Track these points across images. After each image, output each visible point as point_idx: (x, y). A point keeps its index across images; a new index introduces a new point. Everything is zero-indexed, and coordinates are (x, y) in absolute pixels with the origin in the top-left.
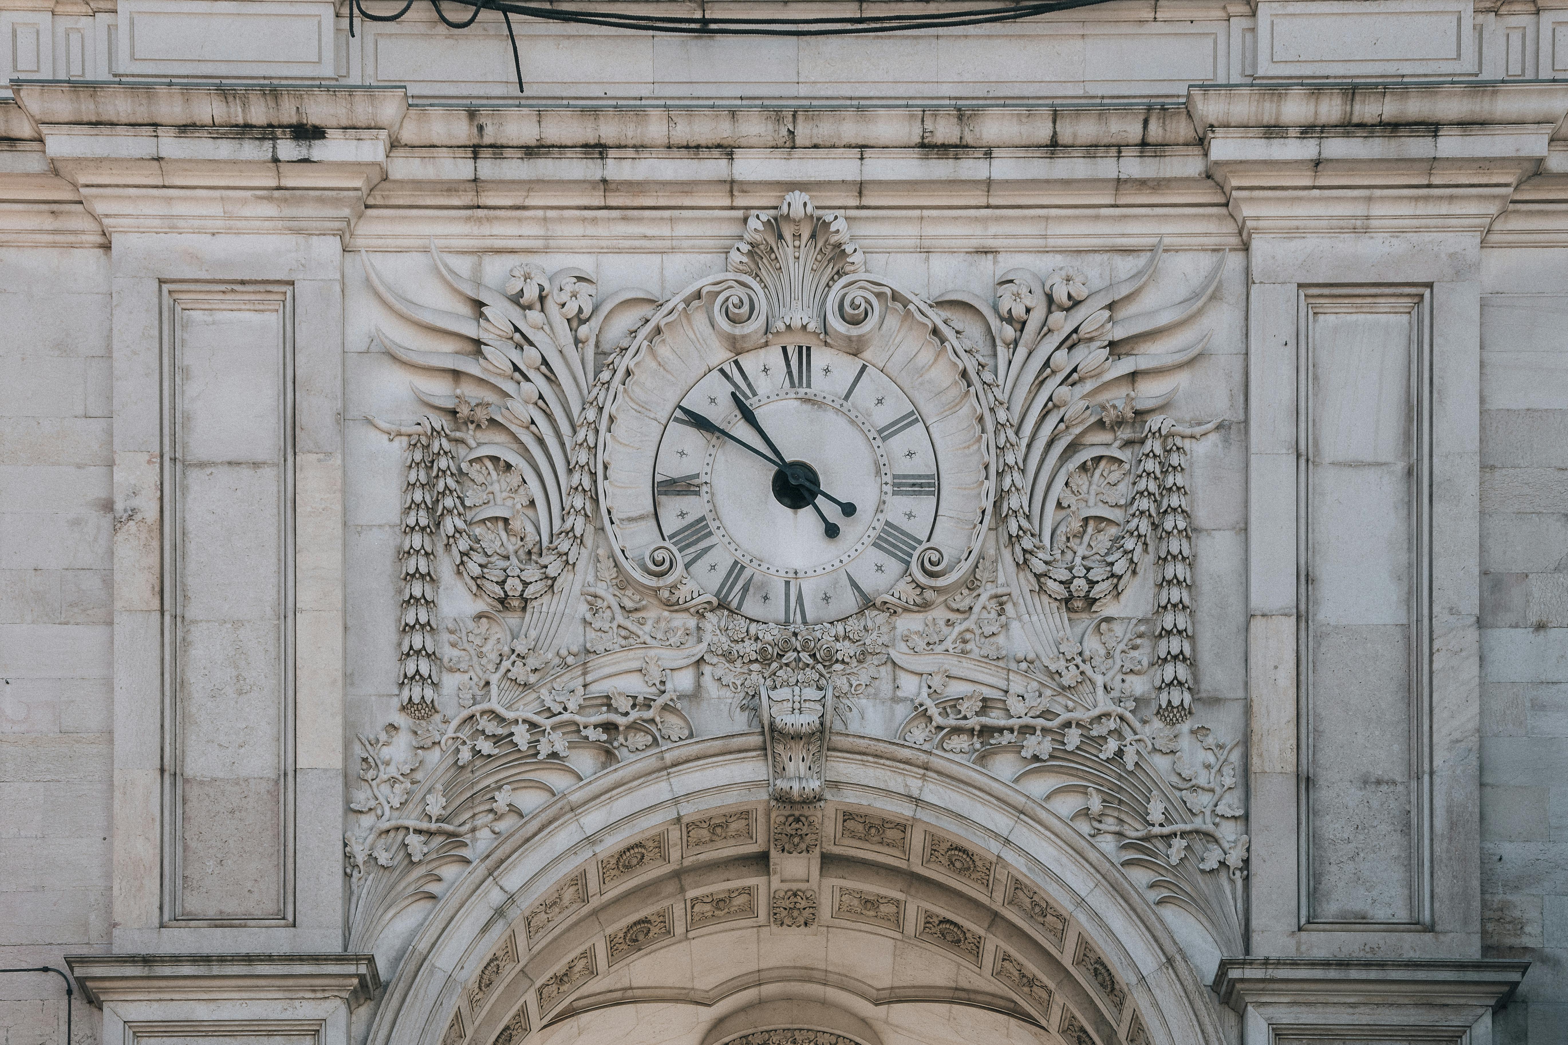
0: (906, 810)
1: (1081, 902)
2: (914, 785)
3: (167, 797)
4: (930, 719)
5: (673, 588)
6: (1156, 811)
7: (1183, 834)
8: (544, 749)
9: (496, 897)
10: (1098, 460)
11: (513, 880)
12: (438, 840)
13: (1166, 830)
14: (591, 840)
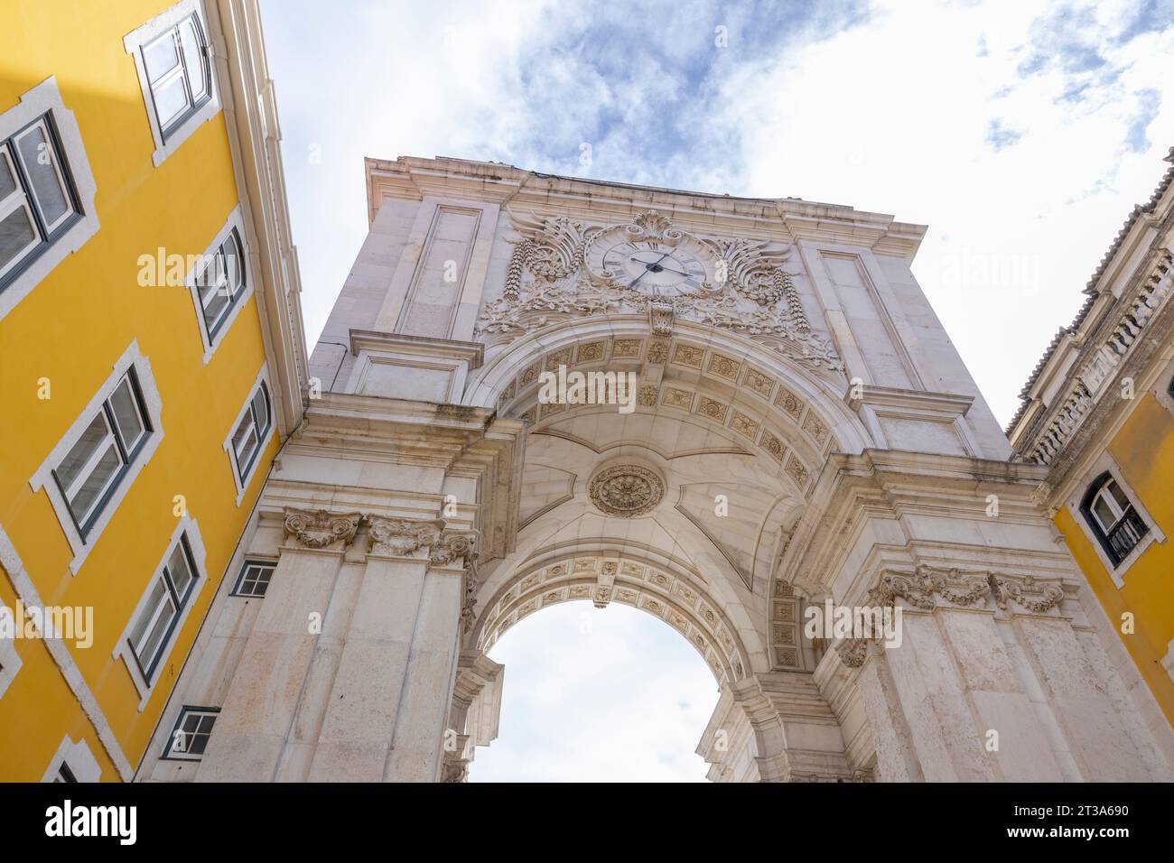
0: (706, 344)
1: (781, 374)
2: (708, 337)
3: (405, 306)
4: (711, 321)
5: (612, 281)
6: (806, 352)
7: (818, 359)
8: (560, 310)
9: (537, 346)
10: (760, 274)
11: (544, 342)
12: (513, 329)
13: (811, 357)
14: (577, 336)
